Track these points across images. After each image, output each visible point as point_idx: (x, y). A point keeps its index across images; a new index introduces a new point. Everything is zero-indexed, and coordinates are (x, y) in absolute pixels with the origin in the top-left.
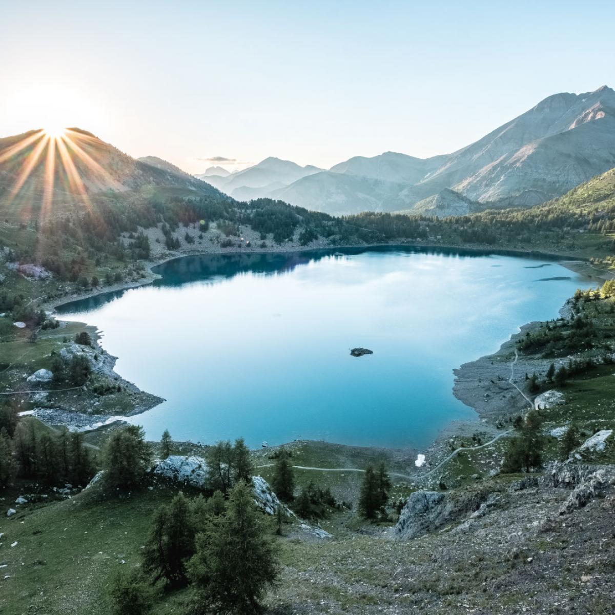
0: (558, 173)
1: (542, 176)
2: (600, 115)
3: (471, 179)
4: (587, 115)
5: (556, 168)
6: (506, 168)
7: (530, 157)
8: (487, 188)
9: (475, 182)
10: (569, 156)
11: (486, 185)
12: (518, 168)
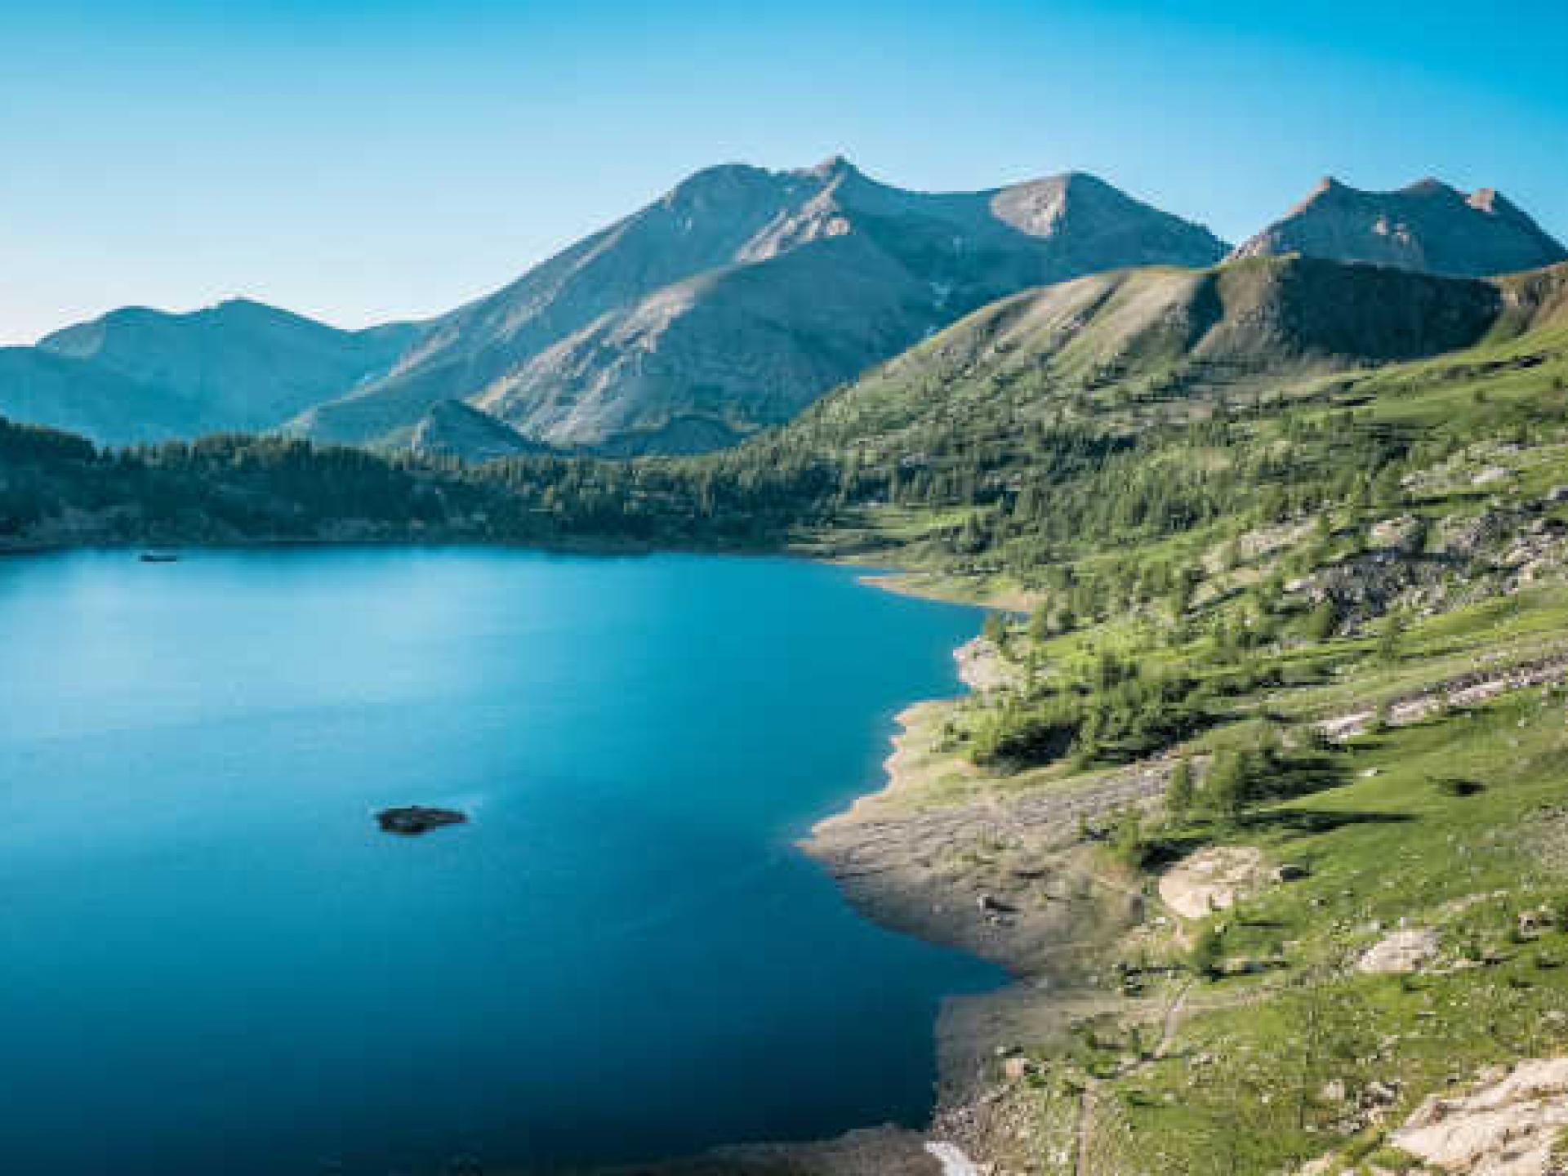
0: (752, 370)
1: (712, 380)
2: (837, 227)
3: (514, 382)
4: (803, 226)
5: (747, 356)
6: (611, 354)
7: (675, 323)
8: (561, 409)
9: (527, 388)
10: (774, 326)
11: (561, 401)
12: (646, 353)
